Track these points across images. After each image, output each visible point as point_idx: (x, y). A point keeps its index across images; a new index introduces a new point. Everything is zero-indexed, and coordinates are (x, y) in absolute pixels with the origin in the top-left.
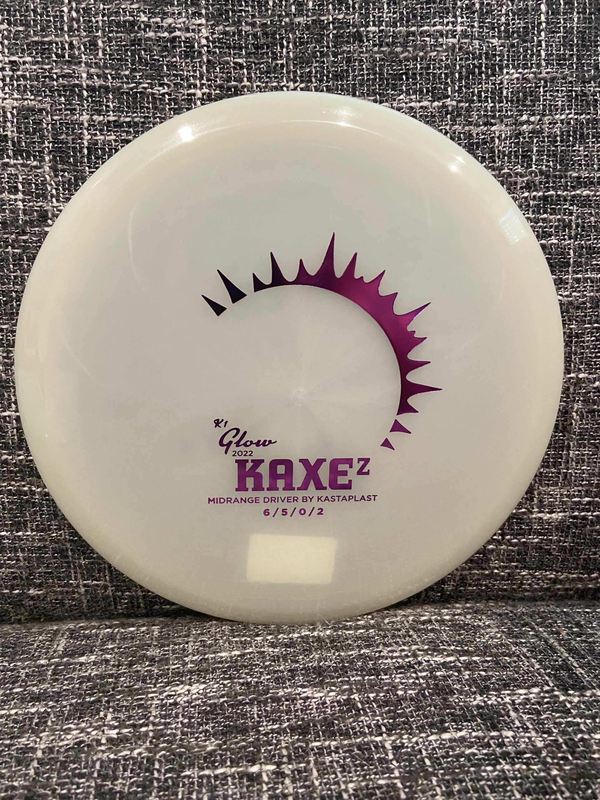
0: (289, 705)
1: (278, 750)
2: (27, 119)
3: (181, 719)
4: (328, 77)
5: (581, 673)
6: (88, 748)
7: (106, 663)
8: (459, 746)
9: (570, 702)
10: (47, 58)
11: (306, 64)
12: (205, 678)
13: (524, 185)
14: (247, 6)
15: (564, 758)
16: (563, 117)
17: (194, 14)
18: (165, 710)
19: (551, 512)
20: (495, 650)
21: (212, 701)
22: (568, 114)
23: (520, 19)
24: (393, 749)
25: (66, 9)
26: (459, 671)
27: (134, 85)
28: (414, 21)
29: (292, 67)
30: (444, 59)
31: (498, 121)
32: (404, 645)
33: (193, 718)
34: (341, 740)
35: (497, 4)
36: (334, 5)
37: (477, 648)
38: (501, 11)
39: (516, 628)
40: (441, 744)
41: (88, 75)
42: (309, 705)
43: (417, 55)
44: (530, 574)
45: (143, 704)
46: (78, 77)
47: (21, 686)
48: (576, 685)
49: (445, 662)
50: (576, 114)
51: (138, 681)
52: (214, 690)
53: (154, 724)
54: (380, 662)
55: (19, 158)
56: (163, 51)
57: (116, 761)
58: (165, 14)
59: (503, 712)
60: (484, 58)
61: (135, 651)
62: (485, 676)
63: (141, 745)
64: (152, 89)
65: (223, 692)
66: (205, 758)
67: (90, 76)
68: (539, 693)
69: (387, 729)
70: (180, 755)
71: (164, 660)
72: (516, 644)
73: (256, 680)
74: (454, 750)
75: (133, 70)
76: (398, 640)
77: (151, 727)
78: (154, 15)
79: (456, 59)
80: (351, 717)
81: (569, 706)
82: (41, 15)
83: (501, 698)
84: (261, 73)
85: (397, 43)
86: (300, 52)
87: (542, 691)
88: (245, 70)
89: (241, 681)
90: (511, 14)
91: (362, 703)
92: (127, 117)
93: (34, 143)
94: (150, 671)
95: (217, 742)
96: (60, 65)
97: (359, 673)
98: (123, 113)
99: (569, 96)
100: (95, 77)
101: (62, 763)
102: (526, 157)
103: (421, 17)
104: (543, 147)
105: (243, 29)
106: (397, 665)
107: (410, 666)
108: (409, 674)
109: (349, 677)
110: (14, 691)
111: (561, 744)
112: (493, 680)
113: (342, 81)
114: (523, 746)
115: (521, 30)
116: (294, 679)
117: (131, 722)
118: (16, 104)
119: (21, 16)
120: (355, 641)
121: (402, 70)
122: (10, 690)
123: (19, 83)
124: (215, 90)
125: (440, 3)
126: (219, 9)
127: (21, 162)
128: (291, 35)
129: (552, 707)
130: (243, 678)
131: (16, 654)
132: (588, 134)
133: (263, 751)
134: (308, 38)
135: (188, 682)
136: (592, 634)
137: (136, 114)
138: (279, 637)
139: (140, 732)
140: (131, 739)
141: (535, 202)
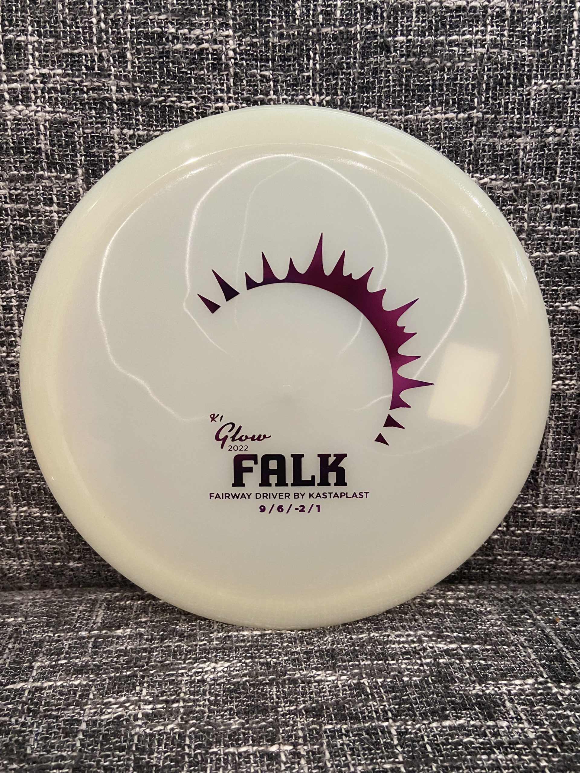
0: (305, 687)
1: (295, 730)
2: (60, 132)
3: (208, 697)
4: (353, 89)
7: (140, 637)
8: (457, 734)
9: (562, 695)
10: (77, 70)
12: (229, 656)
13: (547, 197)
14: (274, 16)
15: (553, 750)
17: (221, 24)
18: (194, 687)
19: (555, 507)
20: (494, 639)
21: (235, 680)
23: (551, 27)
24: (397, 735)
25: (94, 20)
26: (461, 659)
27: (163, 98)
28: (442, 30)
29: (318, 80)
31: (523, 132)
32: (411, 630)
34: (351, 723)
35: (529, 12)
37: (478, 637)
38: (532, 18)
39: (516, 615)
40: (441, 731)
41: (117, 88)
42: (323, 688)
44: (531, 561)
45: (174, 680)
46: (108, 90)
47: (65, 658)
48: (568, 677)
52: (237, 668)
53: (184, 701)
54: (388, 646)
55: (53, 170)
56: (190, 63)
57: (152, 735)
58: (192, 24)
60: (512, 68)
62: (485, 665)
64: (180, 102)
65: (246, 672)
66: (230, 736)
67: (119, 90)
69: (392, 714)
70: (208, 732)
71: (192, 637)
72: (515, 633)
73: (274, 660)
74: (453, 738)
75: (162, 83)
76: (405, 624)
77: (181, 704)
78: (181, 25)
80: (361, 701)
82: (71, 26)
83: (499, 688)
84: (288, 86)
85: (425, 53)
86: (326, 64)
88: (272, 83)
89: (262, 660)
90: (542, 22)
92: (156, 131)
93: (67, 155)
95: (240, 721)
96: (90, 78)
97: (369, 657)
98: (152, 127)
100: (125, 90)
101: (105, 736)
102: (550, 170)
103: (450, 26)
104: (568, 159)
105: (271, 40)
107: (416, 652)
108: (414, 661)
109: (359, 661)
110: (60, 662)
113: (368, 93)
115: (552, 38)
116: (309, 661)
117: (164, 698)
118: (48, 117)
119: (51, 27)
121: (428, 81)
122: (56, 661)
123: (50, 95)
125: (470, 11)
126: (246, 19)
127: (55, 174)
128: (317, 46)
129: (545, 699)
131: (59, 624)
133: (281, 732)
134: (335, 48)
135: (214, 660)
139: (172, 708)
141: (558, 215)
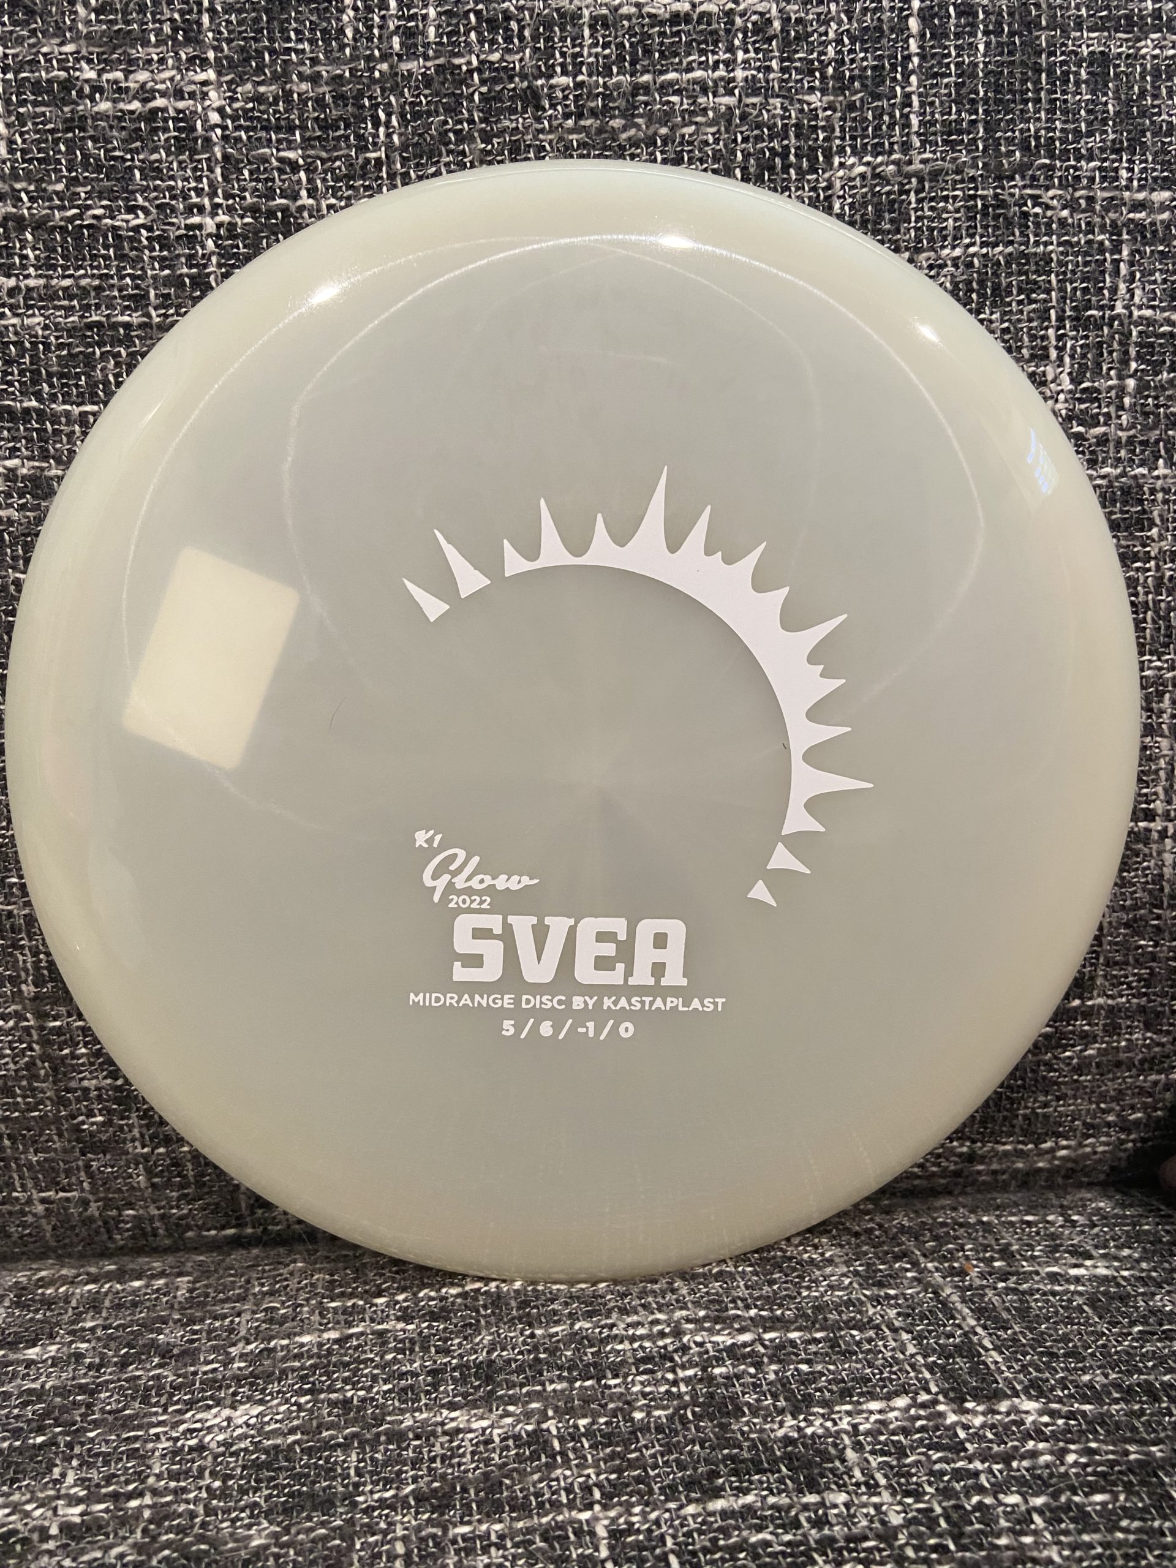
5: (996, 1363)
6: (23, 1545)
11: (430, 158)
16: (958, 252)
22: (968, 246)
30: (711, 140)
33: (231, 1477)
36: (479, 34)
43: (656, 134)
49: (733, 1344)
50: (983, 244)
51: (134, 1399)
59: (832, 1451)
61: (137, 1334)
63: (125, 1538)
68: (907, 1409)
79: (735, 141)
81: (962, 1434)
87: (915, 1404)
91: (561, 1439)
94: (158, 1377)
99: (968, 208)
106: (640, 1354)
111: (938, 1516)
112: (823, 1382)
114: (864, 1523)
120: (566, 1304)
124: (242, 217)
130: (335, 1391)
132: (1010, 284)
136: (1031, 1273)
137: (82, 272)
138: (421, 1295)
140: (108, 1524)
